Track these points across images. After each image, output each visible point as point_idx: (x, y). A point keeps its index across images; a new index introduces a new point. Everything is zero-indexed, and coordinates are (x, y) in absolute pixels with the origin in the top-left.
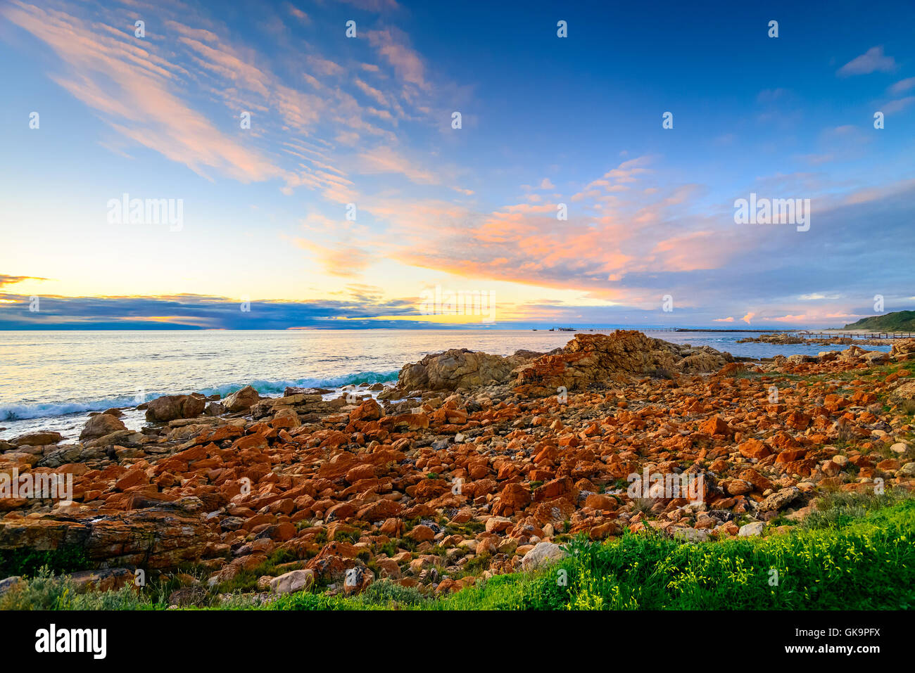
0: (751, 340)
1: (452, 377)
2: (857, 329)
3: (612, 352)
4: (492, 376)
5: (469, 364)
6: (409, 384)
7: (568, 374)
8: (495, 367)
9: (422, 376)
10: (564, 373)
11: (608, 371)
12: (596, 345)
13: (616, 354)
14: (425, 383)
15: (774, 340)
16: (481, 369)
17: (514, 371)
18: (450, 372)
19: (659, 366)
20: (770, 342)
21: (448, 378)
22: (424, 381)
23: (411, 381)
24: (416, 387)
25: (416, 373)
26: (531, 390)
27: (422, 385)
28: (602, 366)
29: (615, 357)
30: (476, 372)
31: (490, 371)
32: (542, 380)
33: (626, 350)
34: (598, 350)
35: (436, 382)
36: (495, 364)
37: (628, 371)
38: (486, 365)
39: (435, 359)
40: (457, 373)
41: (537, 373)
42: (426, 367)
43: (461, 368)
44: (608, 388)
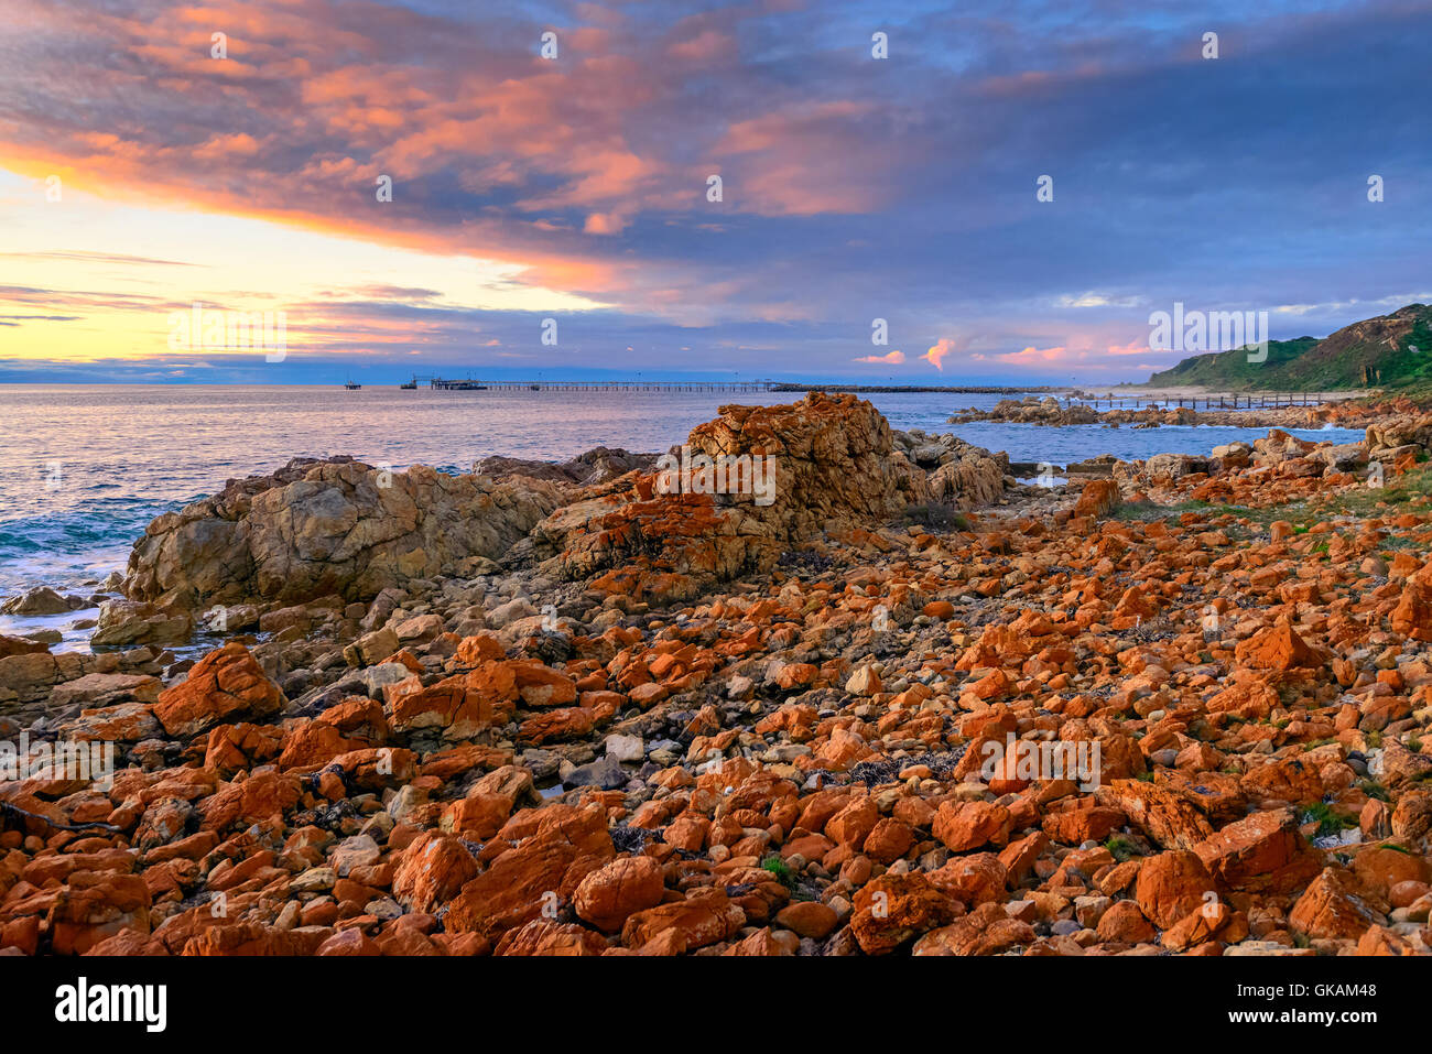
0: (983, 416)
1: (338, 556)
2: (1178, 384)
3: (826, 459)
4: (466, 545)
5: (391, 509)
6: (183, 585)
7: (726, 528)
8: (475, 516)
9: (230, 555)
10: (716, 525)
11: (816, 514)
12: (782, 439)
13: (833, 464)
14: (243, 580)
15: (1035, 414)
16: (430, 522)
17: (545, 524)
18: (331, 538)
19: (909, 493)
20: (1027, 419)
21: (326, 559)
22: (239, 574)
23: (189, 577)
24: (210, 594)
25: (205, 546)
26: (644, 584)
27: (232, 588)
28: (801, 500)
29: (832, 472)
30: (411, 535)
31: (459, 528)
32: (660, 549)
33: (852, 454)
34: (788, 454)
35: (287, 572)
36: (477, 502)
37: (857, 511)
38: (443, 508)
39: (274, 494)
40: (357, 539)
41: (646, 530)
42: (241, 524)
43: (367, 524)
44: (840, 566)
